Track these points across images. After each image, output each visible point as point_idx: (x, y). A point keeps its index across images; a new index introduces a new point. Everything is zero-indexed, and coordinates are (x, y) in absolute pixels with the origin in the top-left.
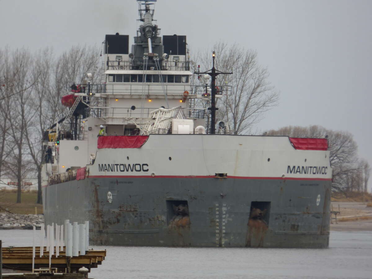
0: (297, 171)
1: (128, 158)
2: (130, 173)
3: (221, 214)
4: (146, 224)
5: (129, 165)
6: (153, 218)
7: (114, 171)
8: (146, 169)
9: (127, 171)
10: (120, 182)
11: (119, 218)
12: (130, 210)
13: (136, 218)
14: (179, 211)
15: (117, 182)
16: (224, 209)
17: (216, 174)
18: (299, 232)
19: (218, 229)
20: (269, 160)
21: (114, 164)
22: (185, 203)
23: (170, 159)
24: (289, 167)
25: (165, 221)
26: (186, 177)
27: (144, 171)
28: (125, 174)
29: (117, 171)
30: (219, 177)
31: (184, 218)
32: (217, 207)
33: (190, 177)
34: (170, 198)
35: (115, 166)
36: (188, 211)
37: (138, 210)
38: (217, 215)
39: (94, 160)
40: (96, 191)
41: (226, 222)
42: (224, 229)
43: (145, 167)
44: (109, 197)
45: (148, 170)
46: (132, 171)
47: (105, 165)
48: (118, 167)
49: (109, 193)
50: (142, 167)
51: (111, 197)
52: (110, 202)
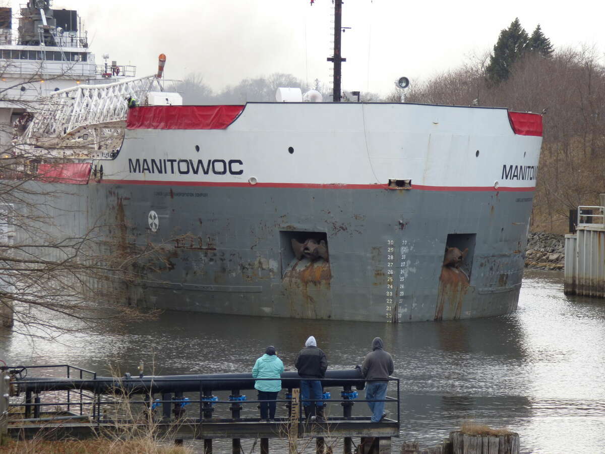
0: (514, 176)
1: (198, 148)
2: (200, 177)
3: (398, 260)
4: (234, 274)
5: (200, 162)
6: (249, 264)
7: (166, 172)
8: (239, 171)
9: (196, 172)
10: (179, 194)
11: (173, 260)
12: (199, 247)
13: (211, 263)
14: (306, 251)
15: (172, 194)
16: (404, 250)
17: (390, 182)
18: (507, 287)
19: (390, 290)
20: (477, 153)
21: (165, 160)
22: (320, 237)
23: (291, 150)
24: (505, 167)
25: (275, 270)
26: (325, 186)
27: (232, 173)
28: (191, 178)
29: (173, 172)
30: (397, 188)
31: (316, 266)
32: (392, 246)
33: (334, 186)
34: (290, 227)
35: (169, 164)
36: (327, 252)
37: (217, 248)
38: (391, 261)
39: (118, 152)
40: (121, 207)
41: (406, 275)
42: (402, 290)
43: (236, 167)
44: (150, 221)
45: (241, 172)
46: (206, 173)
47: (145, 161)
48: (175, 164)
49: (153, 213)
50: (228, 166)
51: (157, 221)
52: (154, 230)
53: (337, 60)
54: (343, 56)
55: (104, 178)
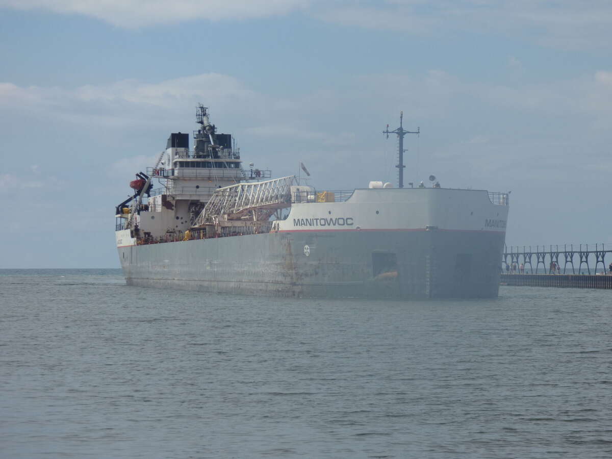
1: (330, 213)
2: (332, 227)
5: (331, 219)
9: (329, 225)
10: (320, 236)
11: (317, 270)
12: (330, 263)
13: (337, 271)
15: (316, 236)
17: (427, 227)
20: (472, 213)
22: (393, 256)
23: (377, 212)
25: (370, 273)
28: (327, 227)
29: (317, 225)
30: (430, 230)
34: (377, 251)
35: (315, 221)
37: (341, 263)
39: (288, 216)
40: (289, 244)
42: (434, 282)
43: (349, 222)
44: (305, 251)
45: (352, 224)
46: (334, 225)
47: (302, 220)
48: (318, 221)
49: (306, 246)
50: (345, 221)
51: (309, 251)
52: (307, 255)
53: (401, 167)
54: (404, 165)
55: (279, 230)
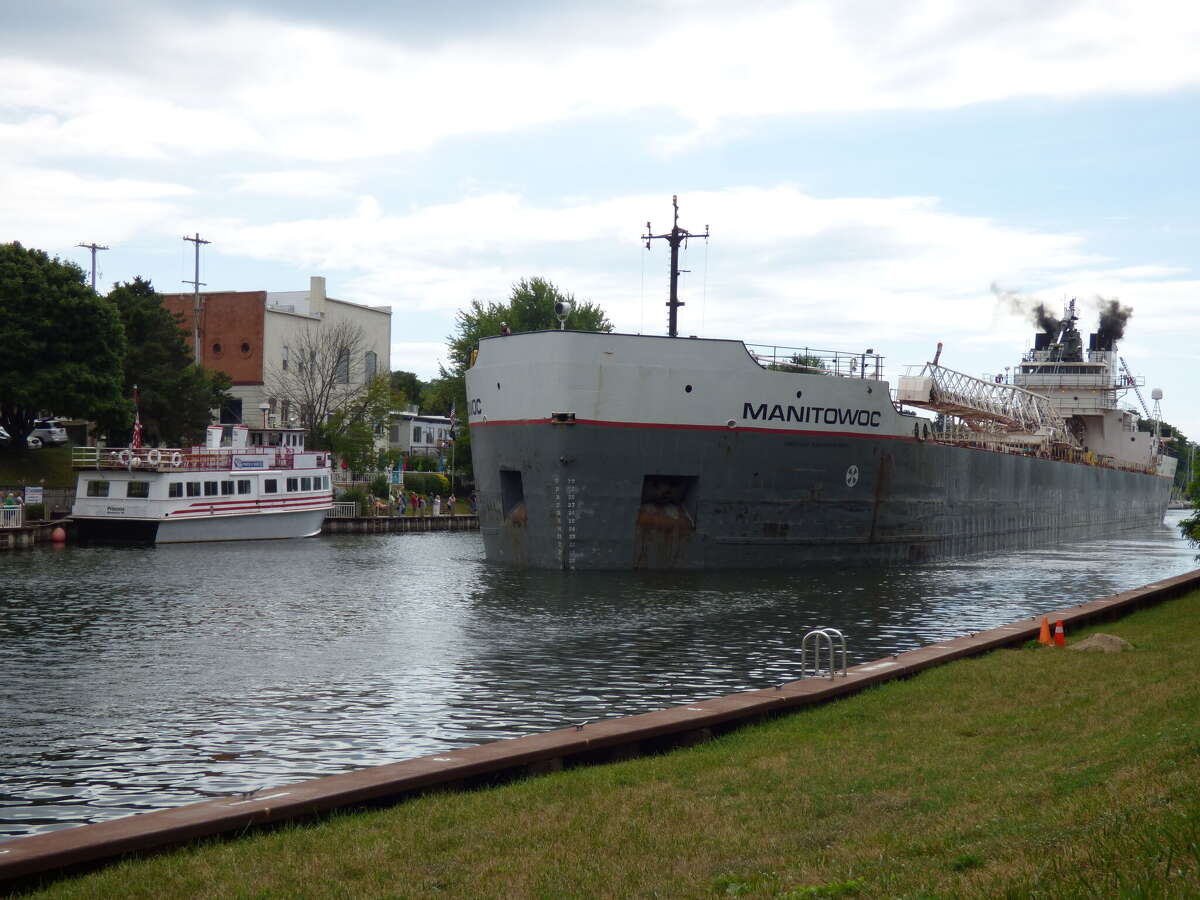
0: (772, 416)
3: (563, 499)
8: (480, 410)
16: (572, 489)
17: (554, 416)
18: (788, 538)
19: (559, 532)
20: (689, 389)
23: (499, 386)
24: (748, 406)
26: (517, 422)
27: (478, 412)
31: (520, 506)
32: (557, 485)
33: (521, 422)
34: (503, 466)
36: (523, 491)
38: (558, 501)
41: (578, 517)
42: (572, 533)
43: (479, 406)
50: (476, 405)
53: (674, 304)
